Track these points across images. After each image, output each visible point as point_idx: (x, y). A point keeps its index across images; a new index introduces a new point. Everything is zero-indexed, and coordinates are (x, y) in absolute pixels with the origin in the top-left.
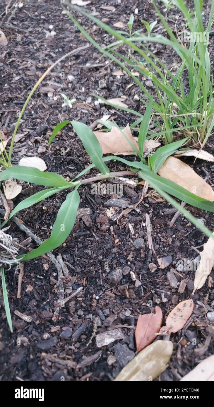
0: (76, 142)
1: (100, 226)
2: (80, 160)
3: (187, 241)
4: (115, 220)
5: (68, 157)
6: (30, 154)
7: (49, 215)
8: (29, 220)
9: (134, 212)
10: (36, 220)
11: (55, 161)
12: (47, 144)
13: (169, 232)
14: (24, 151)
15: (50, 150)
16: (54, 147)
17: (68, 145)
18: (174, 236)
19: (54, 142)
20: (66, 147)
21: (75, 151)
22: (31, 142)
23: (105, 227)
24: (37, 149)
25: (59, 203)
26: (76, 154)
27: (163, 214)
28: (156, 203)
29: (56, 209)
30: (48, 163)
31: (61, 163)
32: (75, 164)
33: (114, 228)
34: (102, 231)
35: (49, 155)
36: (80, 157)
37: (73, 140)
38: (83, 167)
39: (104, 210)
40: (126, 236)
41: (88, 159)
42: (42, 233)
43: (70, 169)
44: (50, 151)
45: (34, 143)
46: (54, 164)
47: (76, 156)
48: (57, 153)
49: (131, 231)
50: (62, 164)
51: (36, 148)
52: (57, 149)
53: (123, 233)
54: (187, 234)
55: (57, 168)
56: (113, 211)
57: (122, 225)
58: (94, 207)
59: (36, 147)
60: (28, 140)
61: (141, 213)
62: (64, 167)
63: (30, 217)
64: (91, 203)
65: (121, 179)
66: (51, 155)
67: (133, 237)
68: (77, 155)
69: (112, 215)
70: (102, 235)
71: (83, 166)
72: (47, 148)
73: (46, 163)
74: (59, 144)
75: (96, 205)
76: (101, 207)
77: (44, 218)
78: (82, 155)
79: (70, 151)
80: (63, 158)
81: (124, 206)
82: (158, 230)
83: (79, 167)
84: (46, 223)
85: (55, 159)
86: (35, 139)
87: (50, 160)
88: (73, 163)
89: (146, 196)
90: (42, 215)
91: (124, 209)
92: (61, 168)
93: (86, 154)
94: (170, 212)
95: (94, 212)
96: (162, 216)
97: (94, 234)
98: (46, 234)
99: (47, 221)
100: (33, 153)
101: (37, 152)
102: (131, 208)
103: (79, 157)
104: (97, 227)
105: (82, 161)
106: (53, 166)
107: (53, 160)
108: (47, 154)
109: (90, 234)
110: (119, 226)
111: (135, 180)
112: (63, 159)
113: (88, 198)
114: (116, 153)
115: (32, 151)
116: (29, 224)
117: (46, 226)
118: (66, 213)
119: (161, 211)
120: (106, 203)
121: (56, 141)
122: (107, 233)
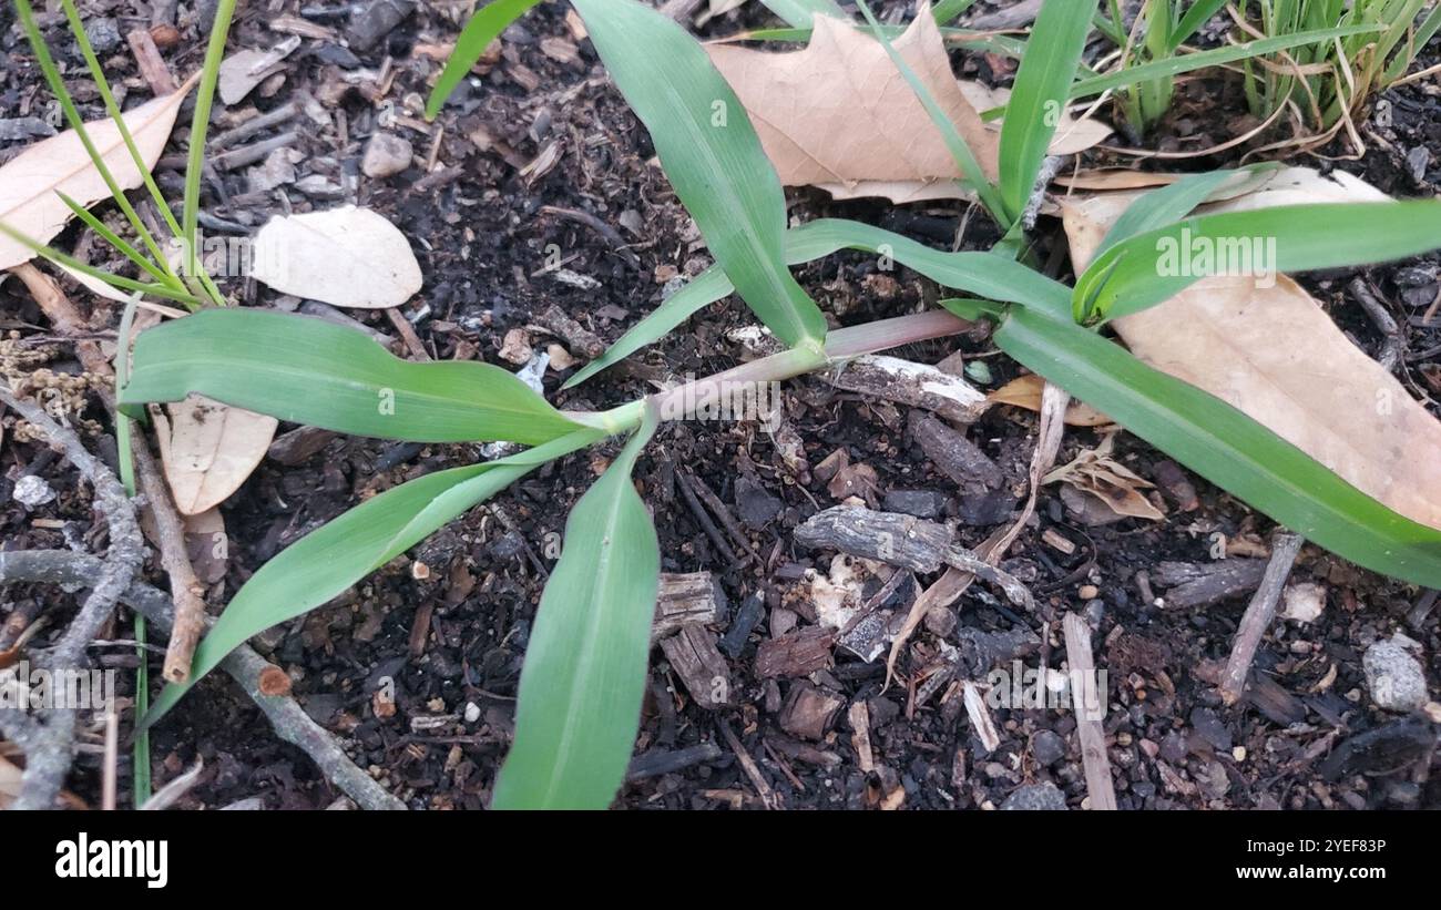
0: (590, 105)
1: (778, 699)
2: (623, 231)
3: (1319, 789)
4: (873, 656)
5: (548, 208)
6: (316, 183)
7: (453, 616)
8: (329, 649)
9: (984, 596)
10: (370, 652)
11: (470, 235)
12: (415, 116)
13: (1209, 730)
14: (279, 163)
15: (439, 158)
16: (461, 136)
17: (548, 131)
18: (1239, 754)
19: (460, 107)
20: (535, 138)
21: (589, 167)
22: (322, 104)
23: (813, 711)
24: (360, 152)
25: (509, 536)
26: (597, 188)
27: (1160, 602)
28: (1109, 525)
29: (491, 576)
30: (430, 241)
31: (506, 244)
32: (593, 251)
33: (871, 716)
34: (794, 737)
35: (429, 189)
36: (621, 208)
37: (571, 94)
38: (642, 274)
39: (795, 581)
40: (946, 759)
41: (673, 222)
42: (415, 752)
43: (561, 283)
44: (440, 167)
45: (339, 112)
46: (465, 253)
47: (595, 203)
48: (478, 176)
49: (980, 730)
50: (513, 252)
51: (356, 145)
52: (477, 151)
53: (926, 746)
54: (1321, 745)
55: (483, 276)
56: (852, 586)
57: (918, 686)
58: (729, 554)
59: (352, 138)
60: (302, 92)
61: (1031, 605)
62: (527, 273)
63: (332, 630)
64: (711, 528)
65: (891, 365)
66: (446, 192)
67: (994, 770)
68: (603, 194)
69: (850, 613)
70: (801, 766)
71: (644, 267)
72: (419, 143)
73: (415, 244)
74: (488, 117)
75: (744, 542)
76: (775, 554)
77: (421, 644)
78: (634, 195)
79: (556, 168)
80: (520, 210)
81: (924, 562)
82: (1139, 713)
83: (617, 272)
84: (434, 675)
85: (468, 216)
86: (342, 87)
87: (439, 223)
88: (579, 245)
89: (1050, 479)
90: (409, 612)
91: (927, 581)
92: (509, 279)
93: (659, 187)
94: (1201, 591)
95: (731, 594)
96: (1157, 614)
97: (746, 761)
98: (443, 759)
99: (441, 665)
100: (333, 174)
101: (359, 171)
102: (965, 572)
103: (617, 206)
104: (760, 705)
105: (635, 239)
106: (462, 262)
107: (460, 226)
108: (419, 187)
109: (717, 759)
110: (897, 696)
111: (967, 362)
112: (517, 220)
113: (692, 499)
114: (840, 184)
115: (330, 161)
116: (328, 680)
117: (436, 704)
118: (573, 668)
119: (1143, 580)
120: (809, 529)
121: (474, 94)
122: (831, 748)
